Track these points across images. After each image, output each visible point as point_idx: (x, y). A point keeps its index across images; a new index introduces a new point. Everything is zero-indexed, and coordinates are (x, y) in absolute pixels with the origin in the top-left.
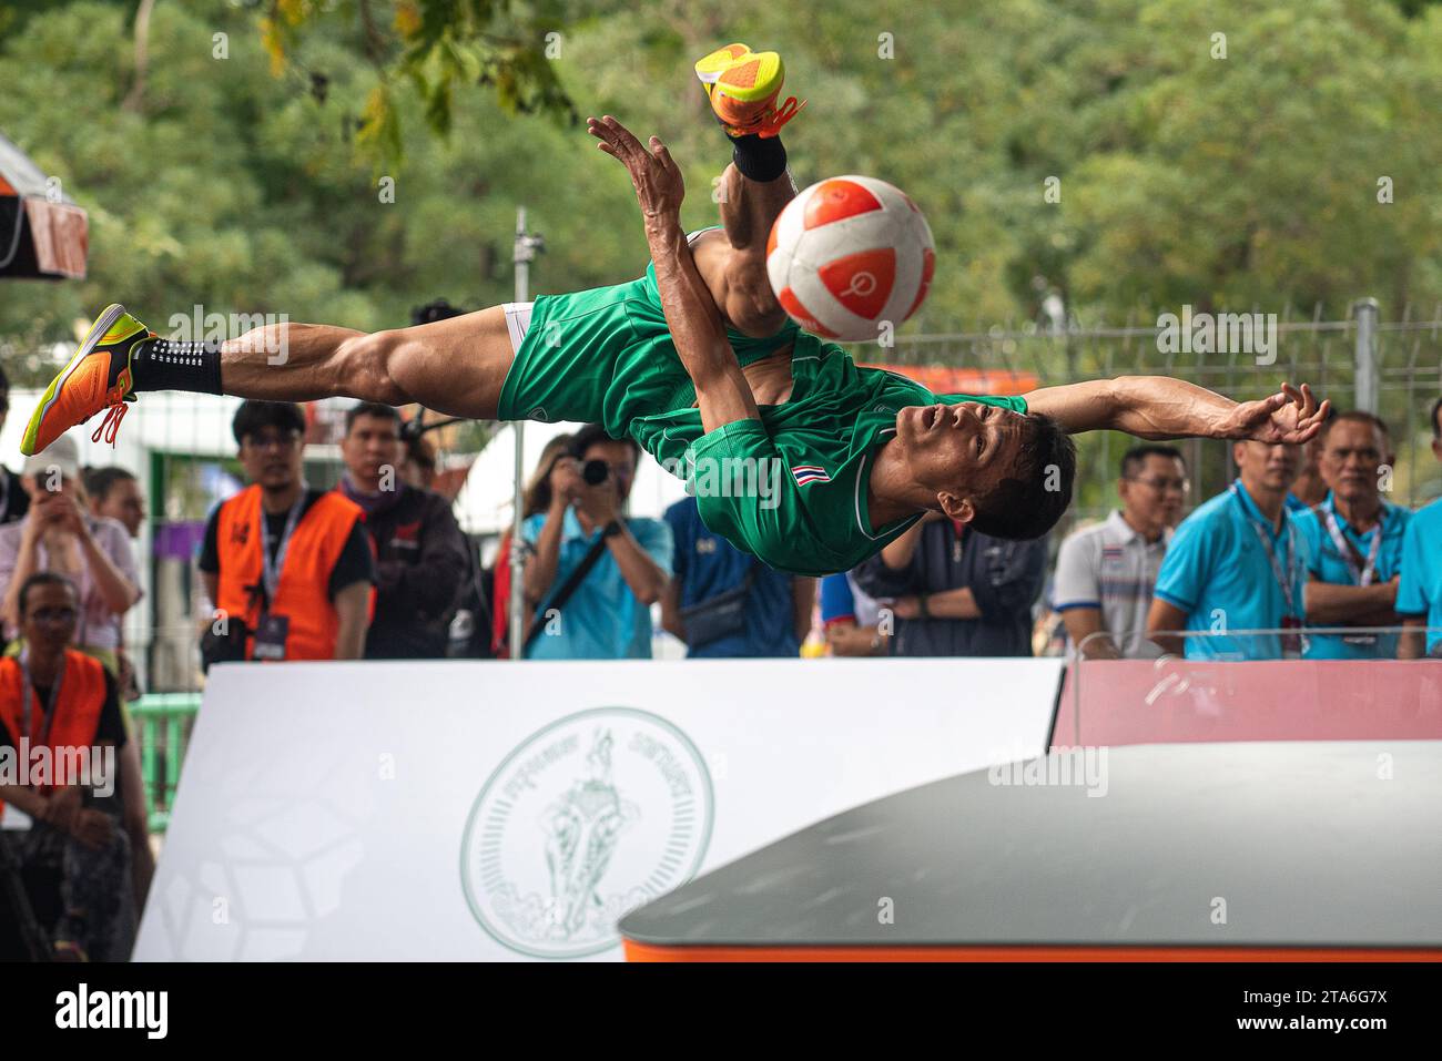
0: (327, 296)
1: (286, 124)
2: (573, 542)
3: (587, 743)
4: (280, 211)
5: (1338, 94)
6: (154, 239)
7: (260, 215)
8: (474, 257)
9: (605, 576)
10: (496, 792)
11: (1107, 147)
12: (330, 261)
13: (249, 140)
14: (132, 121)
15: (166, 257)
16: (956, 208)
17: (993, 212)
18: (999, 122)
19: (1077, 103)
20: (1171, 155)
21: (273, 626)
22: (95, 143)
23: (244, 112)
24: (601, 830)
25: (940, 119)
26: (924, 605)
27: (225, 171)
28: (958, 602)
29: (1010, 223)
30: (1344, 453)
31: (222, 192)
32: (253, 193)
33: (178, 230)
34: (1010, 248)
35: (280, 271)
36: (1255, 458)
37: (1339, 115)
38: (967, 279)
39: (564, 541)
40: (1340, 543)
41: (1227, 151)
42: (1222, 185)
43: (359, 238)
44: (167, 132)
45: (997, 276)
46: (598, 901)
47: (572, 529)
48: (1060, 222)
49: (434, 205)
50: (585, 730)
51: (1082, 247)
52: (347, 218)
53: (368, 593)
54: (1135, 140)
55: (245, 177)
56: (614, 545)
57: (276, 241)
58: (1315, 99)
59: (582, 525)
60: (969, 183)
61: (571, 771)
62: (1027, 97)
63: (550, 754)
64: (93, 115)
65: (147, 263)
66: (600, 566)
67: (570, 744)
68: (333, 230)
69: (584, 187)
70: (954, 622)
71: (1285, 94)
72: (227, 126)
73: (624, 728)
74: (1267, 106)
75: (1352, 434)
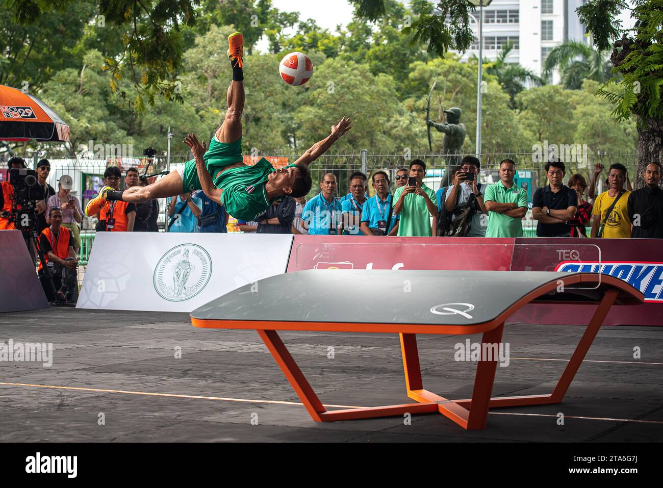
0: (124, 136)
1: (114, 98)
2: (179, 203)
3: (183, 252)
4: (112, 117)
5: (358, 93)
6: (84, 123)
7: (109, 117)
8: (158, 128)
9: (187, 212)
10: (162, 263)
11: (305, 104)
12: (123, 128)
13: (106, 100)
14: (80, 96)
15: (87, 127)
16: (270, 119)
17: (279, 118)
18: (280, 98)
19: (298, 94)
20: (320, 106)
21: (112, 221)
22: (71, 101)
23: (105, 94)
24: (186, 272)
25: (266, 98)
26: (267, 221)
27: (101, 107)
28: (275, 221)
29: (282, 122)
30: (355, 186)
31: (100, 113)
32: (107, 113)
33: (89, 121)
34: (282, 127)
35: (113, 131)
36: (325, 187)
37: (358, 98)
38: (272, 135)
39: (177, 203)
40: (356, 207)
41: (333, 106)
42: (331, 114)
43: (131, 123)
44: (87, 98)
45: (279, 134)
46: (185, 288)
47: (179, 200)
48: (294, 122)
49: (149, 116)
50: (182, 249)
51: (299, 128)
52: (128, 119)
53: (135, 213)
54: (312, 103)
55: (105, 109)
56: (189, 203)
57: (112, 124)
58: (353, 94)
59: (181, 200)
60: (273, 112)
61: (179, 258)
62: (286, 92)
63: (174, 254)
64: (70, 95)
65: (83, 129)
66: (186, 209)
67: (179, 252)
68: (125, 121)
69: (183, 112)
70: (274, 225)
71: (347, 93)
72: (101, 97)
73: (191, 248)
74: (342, 96)
75: (357, 182)
